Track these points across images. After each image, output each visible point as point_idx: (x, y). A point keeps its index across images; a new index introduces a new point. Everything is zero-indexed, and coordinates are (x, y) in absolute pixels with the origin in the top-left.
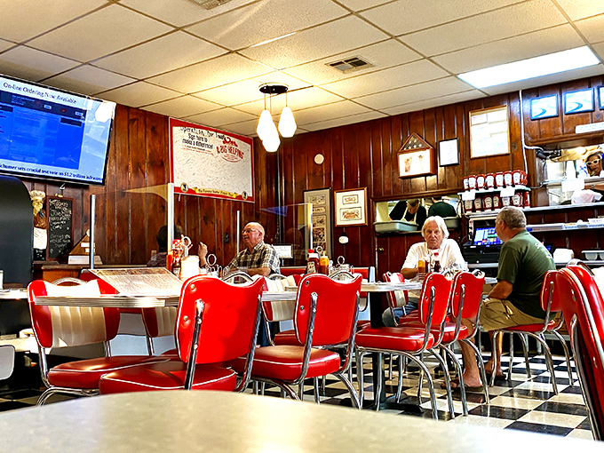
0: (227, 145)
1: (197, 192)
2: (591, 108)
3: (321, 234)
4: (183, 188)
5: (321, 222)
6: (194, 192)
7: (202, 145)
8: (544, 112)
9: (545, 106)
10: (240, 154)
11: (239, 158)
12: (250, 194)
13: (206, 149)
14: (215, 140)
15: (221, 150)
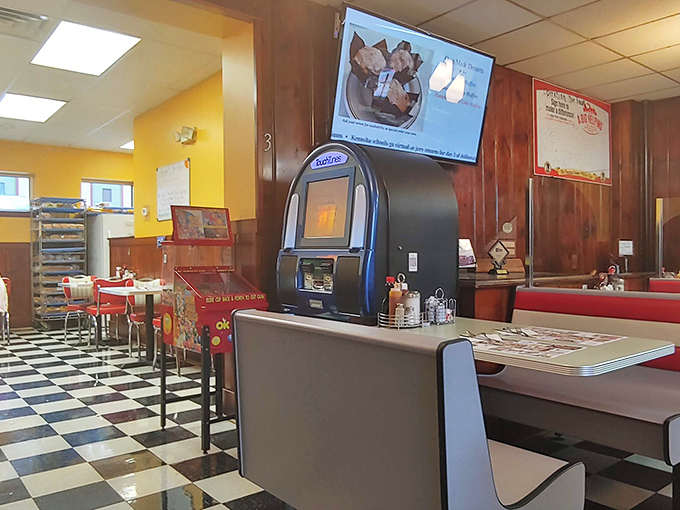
0: (587, 113)
1: (560, 173)
4: (546, 168)
6: (557, 173)
7: (564, 113)
10: (599, 124)
11: (598, 130)
12: (607, 176)
13: (568, 118)
14: (576, 108)
15: (582, 120)
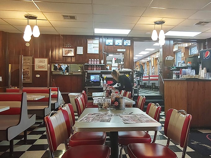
2: (121, 45)
3: (28, 73)
5: (27, 68)
8: (109, 43)
9: (109, 42)
